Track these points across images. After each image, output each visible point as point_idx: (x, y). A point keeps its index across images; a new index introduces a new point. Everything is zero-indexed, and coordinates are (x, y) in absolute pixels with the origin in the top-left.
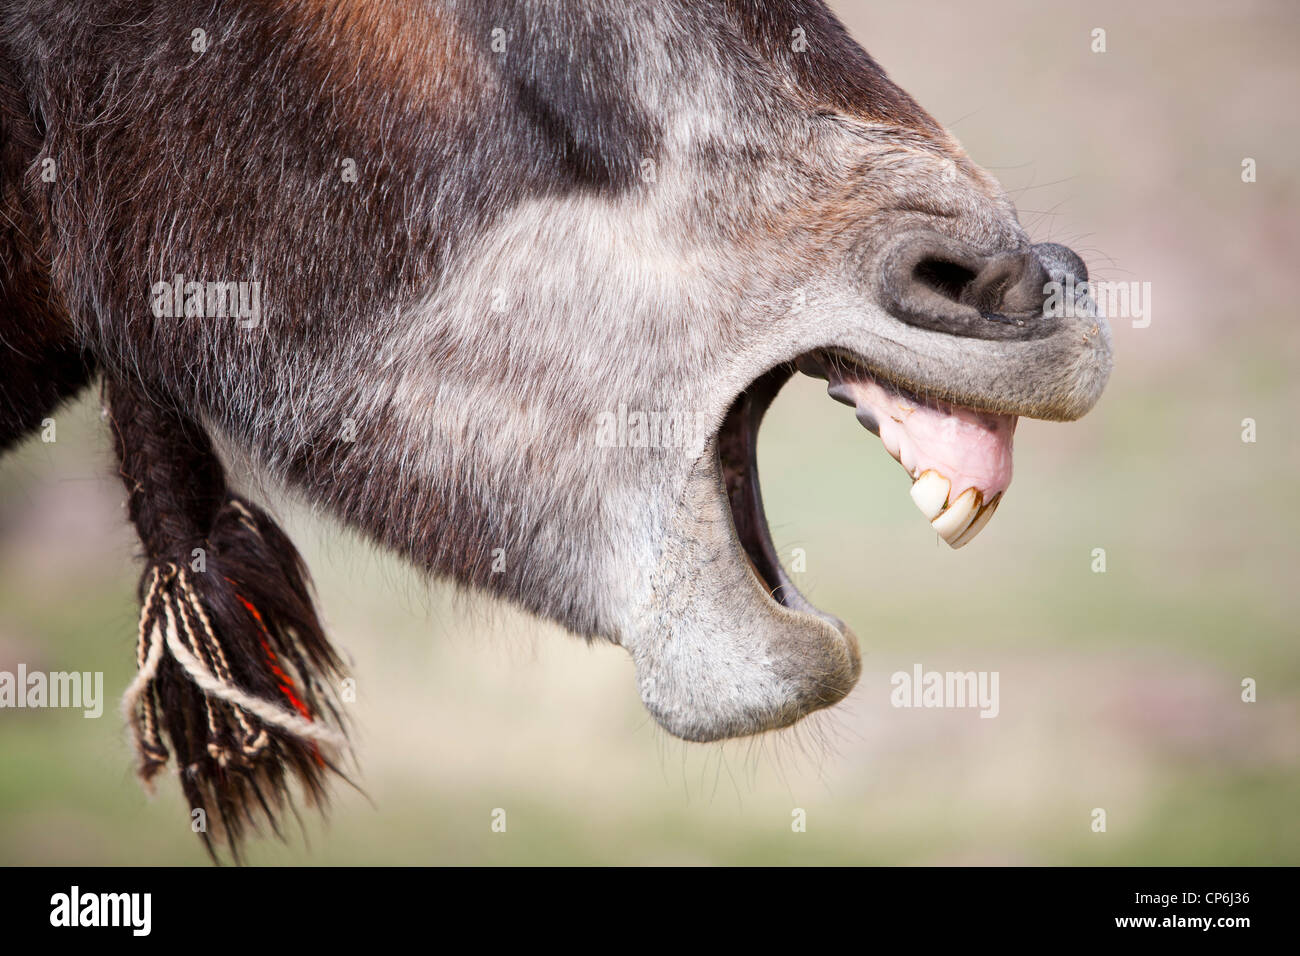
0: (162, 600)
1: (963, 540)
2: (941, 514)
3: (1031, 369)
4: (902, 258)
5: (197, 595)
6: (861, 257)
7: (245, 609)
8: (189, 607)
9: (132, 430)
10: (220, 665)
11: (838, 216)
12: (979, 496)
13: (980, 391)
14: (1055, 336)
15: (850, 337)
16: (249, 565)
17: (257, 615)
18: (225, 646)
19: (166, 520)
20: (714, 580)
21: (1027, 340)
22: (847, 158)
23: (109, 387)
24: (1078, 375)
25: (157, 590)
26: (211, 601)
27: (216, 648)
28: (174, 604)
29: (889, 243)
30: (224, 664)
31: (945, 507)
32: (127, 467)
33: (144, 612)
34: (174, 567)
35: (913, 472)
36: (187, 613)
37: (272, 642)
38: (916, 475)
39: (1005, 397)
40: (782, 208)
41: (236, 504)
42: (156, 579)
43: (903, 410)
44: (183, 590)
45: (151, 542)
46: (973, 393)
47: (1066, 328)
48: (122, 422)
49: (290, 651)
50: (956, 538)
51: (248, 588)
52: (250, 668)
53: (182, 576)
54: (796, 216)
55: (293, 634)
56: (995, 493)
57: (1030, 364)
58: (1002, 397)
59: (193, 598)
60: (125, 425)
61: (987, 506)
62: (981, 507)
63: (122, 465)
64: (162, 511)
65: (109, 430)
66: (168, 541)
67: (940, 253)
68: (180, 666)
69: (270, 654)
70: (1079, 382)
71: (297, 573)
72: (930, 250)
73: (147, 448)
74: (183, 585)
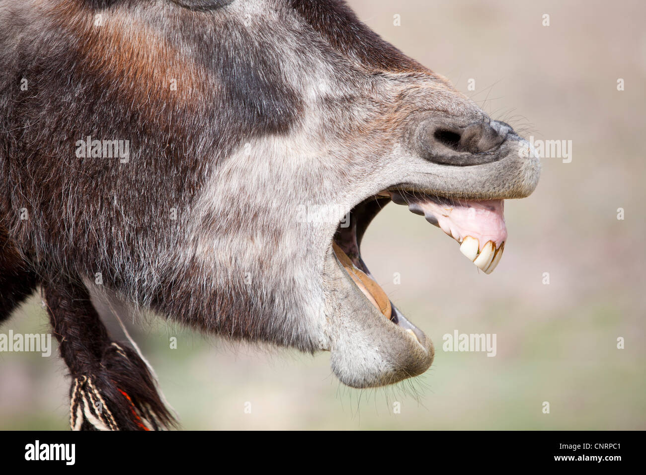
0: (80, 394)
1: (490, 269)
2: (477, 257)
3: (502, 174)
4: (426, 132)
5: (98, 390)
6: (408, 138)
7: (123, 395)
8: (94, 396)
9: (58, 311)
10: (112, 424)
11: (394, 121)
12: (494, 245)
13: (478, 189)
14: (509, 155)
15: (408, 177)
16: (122, 374)
17: (128, 398)
18: (114, 415)
19: (79, 354)
20: (349, 307)
21: (497, 160)
22: (393, 92)
23: (45, 291)
24: (525, 173)
25: (77, 389)
26: (105, 392)
27: (110, 415)
28: (87, 396)
29: (418, 128)
30: (115, 423)
31: (478, 253)
32: (57, 329)
33: (72, 401)
34: (85, 377)
35: (459, 239)
36: (94, 399)
37: (138, 412)
38: (461, 241)
39: (491, 190)
40: (366, 121)
41: (115, 344)
42: (77, 384)
43: (447, 210)
44: (90, 388)
45: (73, 366)
46: (475, 191)
47: (514, 150)
48: (53, 308)
49: (147, 416)
50: (487, 269)
51: (123, 385)
52: (128, 424)
53: (89, 381)
54: (374, 124)
55: (149, 407)
56: (501, 242)
57: (501, 171)
58: (490, 190)
59: (96, 391)
60: (54, 309)
61: (498, 249)
62: (496, 250)
63: (54, 330)
64: (76, 350)
65: (47, 313)
66: (81, 365)
67: (443, 127)
68: (93, 426)
69: (138, 417)
70: (526, 176)
71: (148, 376)
72: (438, 125)
73: (66, 319)
74: (91, 385)
